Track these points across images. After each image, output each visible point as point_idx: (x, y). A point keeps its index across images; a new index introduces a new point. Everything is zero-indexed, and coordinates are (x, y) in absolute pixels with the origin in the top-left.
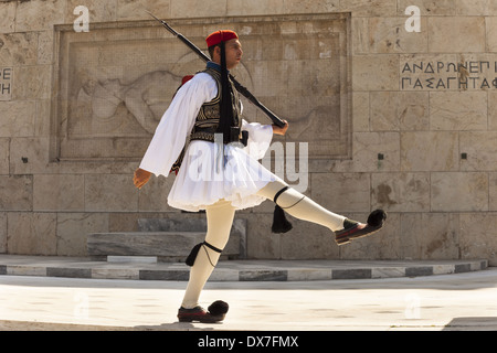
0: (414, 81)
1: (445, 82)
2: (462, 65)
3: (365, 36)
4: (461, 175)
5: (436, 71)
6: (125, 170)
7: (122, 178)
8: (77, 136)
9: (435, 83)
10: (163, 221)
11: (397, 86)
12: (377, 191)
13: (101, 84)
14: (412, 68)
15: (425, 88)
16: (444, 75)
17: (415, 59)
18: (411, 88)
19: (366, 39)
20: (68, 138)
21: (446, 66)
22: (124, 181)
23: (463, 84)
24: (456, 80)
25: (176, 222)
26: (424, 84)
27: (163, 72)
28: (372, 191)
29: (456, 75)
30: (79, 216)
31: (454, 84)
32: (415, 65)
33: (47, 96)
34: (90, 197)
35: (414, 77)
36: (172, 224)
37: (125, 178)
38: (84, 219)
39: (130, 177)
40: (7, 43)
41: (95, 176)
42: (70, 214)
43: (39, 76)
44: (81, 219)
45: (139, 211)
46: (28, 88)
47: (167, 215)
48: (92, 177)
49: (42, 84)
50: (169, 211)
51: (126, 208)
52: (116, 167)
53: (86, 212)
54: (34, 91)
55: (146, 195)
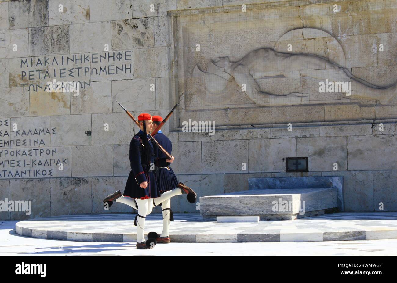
6: (237, 137)
7: (234, 143)
8: (194, 108)
10: (270, 181)
13: (213, 62)
20: (186, 111)
22: (236, 146)
25: (281, 181)
27: (266, 49)
30: (198, 178)
33: (164, 74)
34: (207, 161)
36: (278, 183)
37: (237, 144)
38: (202, 180)
39: (241, 143)
40: (126, 29)
41: (210, 142)
42: (189, 176)
43: (157, 56)
44: (200, 180)
45: (250, 172)
46: (148, 68)
47: (274, 174)
48: (208, 144)
49: (160, 64)
50: (275, 171)
51: (238, 169)
52: (228, 134)
53: (203, 174)
54: (153, 70)
55: (255, 158)
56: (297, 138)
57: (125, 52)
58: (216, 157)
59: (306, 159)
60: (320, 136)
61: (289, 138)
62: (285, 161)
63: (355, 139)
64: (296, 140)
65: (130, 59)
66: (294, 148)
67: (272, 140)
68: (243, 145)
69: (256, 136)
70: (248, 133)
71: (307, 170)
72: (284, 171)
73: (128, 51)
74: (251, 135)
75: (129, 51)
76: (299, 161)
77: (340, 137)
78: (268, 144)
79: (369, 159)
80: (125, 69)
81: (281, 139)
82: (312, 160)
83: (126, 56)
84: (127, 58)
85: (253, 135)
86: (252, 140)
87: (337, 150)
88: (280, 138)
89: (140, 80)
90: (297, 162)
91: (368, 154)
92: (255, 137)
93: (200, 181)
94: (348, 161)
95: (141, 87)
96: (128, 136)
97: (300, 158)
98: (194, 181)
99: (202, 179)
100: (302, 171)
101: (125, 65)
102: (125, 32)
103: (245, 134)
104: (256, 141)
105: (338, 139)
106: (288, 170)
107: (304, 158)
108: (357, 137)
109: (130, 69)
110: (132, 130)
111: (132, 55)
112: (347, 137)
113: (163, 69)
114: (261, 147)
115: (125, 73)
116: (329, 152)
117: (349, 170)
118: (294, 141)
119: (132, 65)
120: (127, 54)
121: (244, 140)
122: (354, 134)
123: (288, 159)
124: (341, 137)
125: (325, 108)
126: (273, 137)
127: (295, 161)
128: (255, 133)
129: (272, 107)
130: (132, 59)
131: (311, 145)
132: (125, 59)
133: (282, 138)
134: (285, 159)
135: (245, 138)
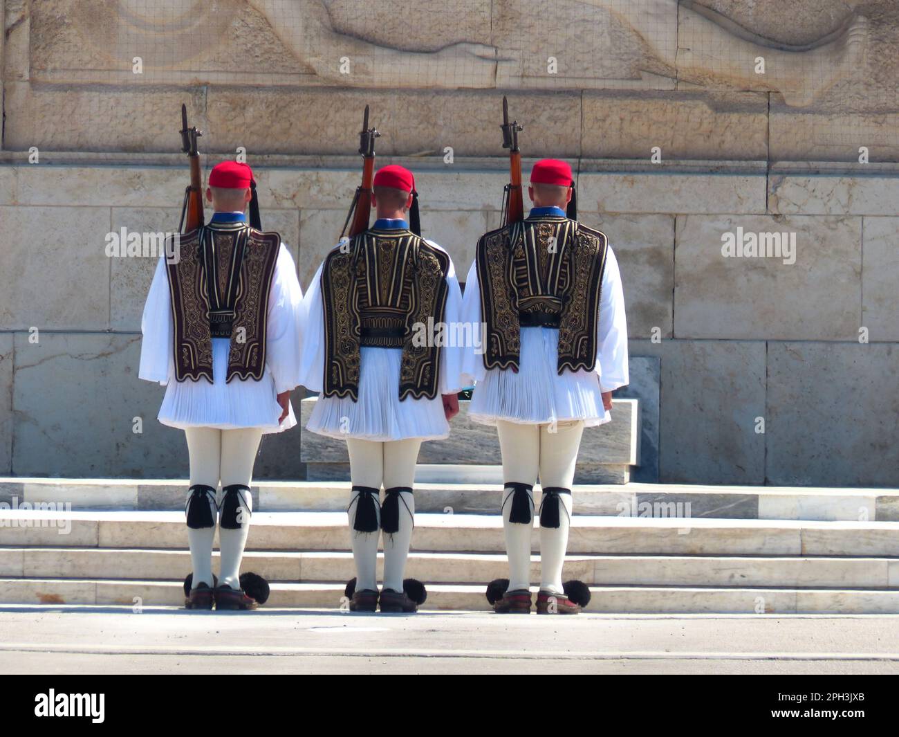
8: (65, 79)
20: (34, 85)
30: (96, 344)
38: (110, 353)
41: (147, 213)
42: (61, 336)
44: (103, 355)
48: (137, 217)
53: (115, 332)
56: (489, 212)
61: (460, 210)
63: (708, 225)
64: (484, 220)
69: (332, 198)
70: (299, 185)
74: (314, 191)
77: (650, 217)
79: (754, 302)
81: (430, 213)
85: (320, 191)
86: (315, 211)
87: (637, 262)
91: (748, 280)
92: (329, 202)
93: (104, 358)
94: (676, 303)
98: (80, 356)
99: (111, 349)
103: (288, 189)
105: (642, 223)
108: (712, 221)
112: (674, 218)
117: (678, 334)
118: (478, 222)
121: (284, 212)
122: (703, 210)
124: (655, 217)
125: (586, 109)
128: (327, 187)
129: (382, 90)
133: (432, 211)
135: (287, 204)
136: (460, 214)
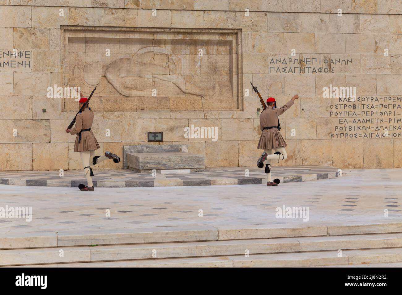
0: (276, 69)
1: (293, 70)
2: (302, 60)
3: (249, 43)
4: (301, 120)
5: (288, 63)
6: (112, 117)
7: (110, 121)
9: (288, 69)
11: (267, 71)
12: (257, 129)
14: (275, 62)
15: (282, 73)
16: (292, 65)
17: (277, 56)
18: (274, 72)
19: (250, 45)
21: (293, 61)
23: (302, 70)
24: (299, 68)
25: (147, 148)
26: (282, 70)
28: (254, 129)
29: (299, 65)
31: (298, 70)
32: (276, 60)
33: (57, 70)
35: (276, 66)
37: (112, 122)
39: (115, 121)
40: (26, 34)
43: (52, 57)
45: (122, 141)
46: (44, 65)
47: (140, 143)
49: (54, 63)
50: (140, 141)
51: (113, 139)
52: (106, 115)
54: (49, 67)
55: (126, 132)
56: (155, 119)
57: (25, 52)
58: (98, 131)
59: (161, 133)
60: (171, 118)
62: (147, 134)
63: (194, 121)
65: (29, 58)
66: (153, 126)
67: (138, 120)
68: (117, 123)
69: (127, 117)
70: (121, 114)
71: (162, 140)
72: (146, 141)
73: (27, 51)
74: (123, 116)
75: (29, 51)
76: (157, 134)
78: (135, 122)
80: (25, 64)
82: (165, 134)
83: (25, 54)
84: (27, 56)
85: (125, 116)
86: (124, 119)
87: (182, 128)
88: (144, 119)
89: (38, 73)
90: (155, 135)
95: (38, 79)
96: (27, 113)
97: (157, 133)
100: (159, 141)
101: (25, 61)
102: (25, 37)
103: (118, 115)
104: (126, 120)
105: (183, 120)
106: (149, 141)
107: (160, 133)
109: (29, 64)
110: (31, 109)
111: (31, 54)
112: (188, 119)
113: (56, 66)
114: (130, 124)
115: (25, 67)
116: (177, 129)
118: (153, 121)
119: (31, 62)
120: (27, 53)
122: (193, 118)
123: (149, 133)
124: (185, 119)
125: (170, 100)
126: (139, 118)
127: (153, 134)
128: (126, 115)
130: (31, 57)
131: (165, 124)
132: (25, 57)
134: (147, 133)
135: (119, 118)
136: (150, 119)
